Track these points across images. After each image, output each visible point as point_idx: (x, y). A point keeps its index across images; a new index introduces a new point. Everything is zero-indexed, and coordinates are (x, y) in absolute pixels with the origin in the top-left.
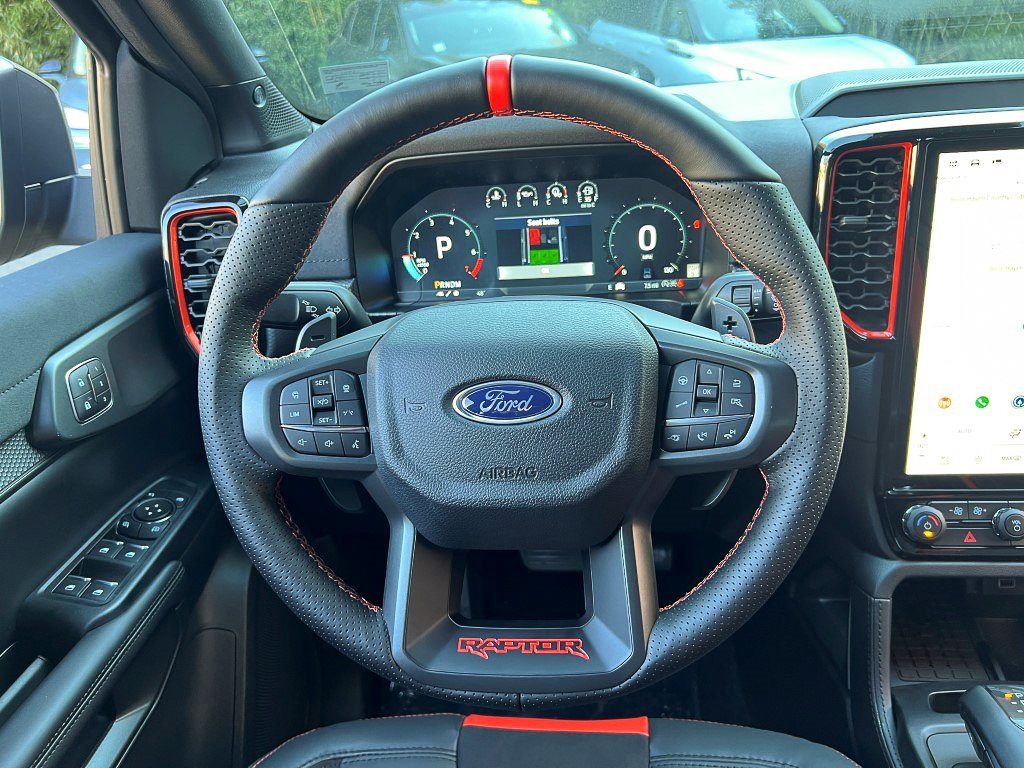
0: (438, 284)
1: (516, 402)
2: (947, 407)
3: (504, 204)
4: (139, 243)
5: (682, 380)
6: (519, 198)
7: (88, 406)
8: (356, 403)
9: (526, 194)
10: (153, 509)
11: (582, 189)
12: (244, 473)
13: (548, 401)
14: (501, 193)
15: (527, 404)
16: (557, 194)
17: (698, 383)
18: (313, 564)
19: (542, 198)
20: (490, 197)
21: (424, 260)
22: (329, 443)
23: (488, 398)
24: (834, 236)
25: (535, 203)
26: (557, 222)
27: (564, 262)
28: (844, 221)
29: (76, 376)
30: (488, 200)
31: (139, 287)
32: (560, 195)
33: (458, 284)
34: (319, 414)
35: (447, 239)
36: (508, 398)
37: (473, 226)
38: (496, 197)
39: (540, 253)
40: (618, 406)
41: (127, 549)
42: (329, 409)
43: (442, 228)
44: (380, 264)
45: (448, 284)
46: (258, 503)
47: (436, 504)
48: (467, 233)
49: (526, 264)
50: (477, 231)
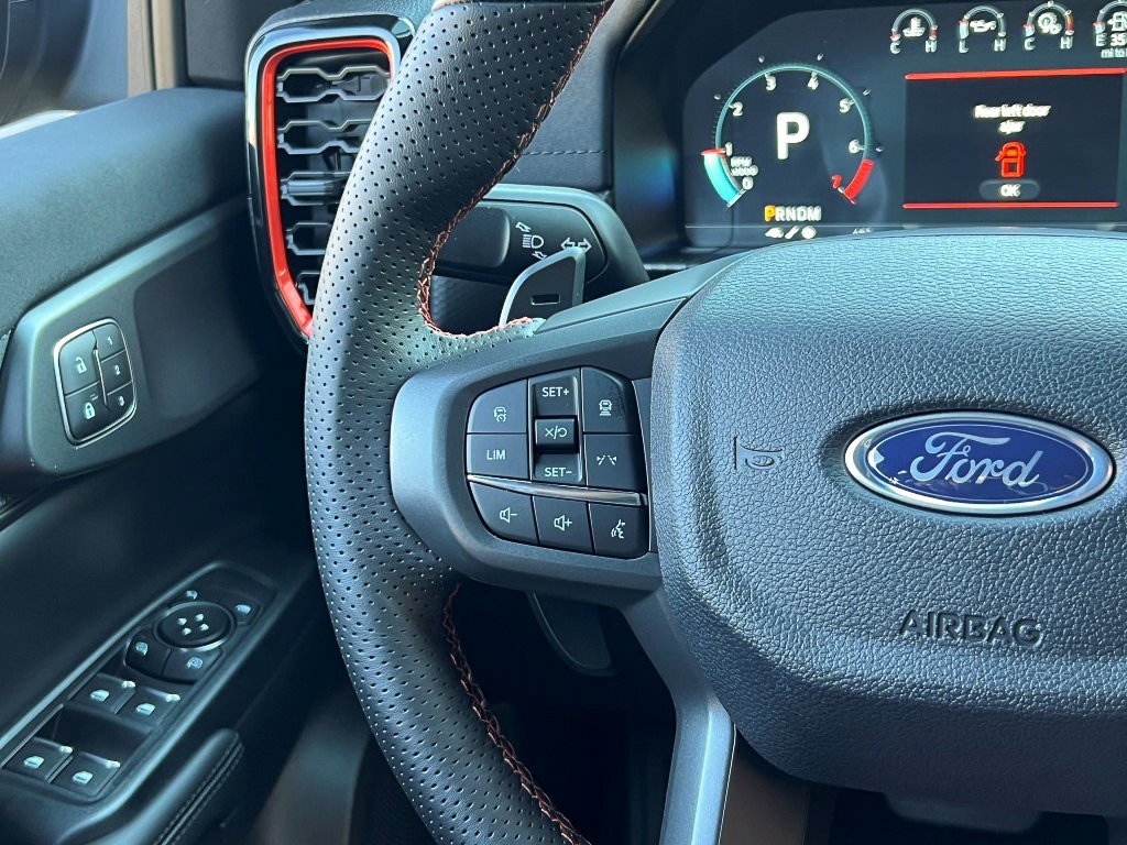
0: (769, 212)
1: (1000, 463)
3: (931, 46)
6: (964, 34)
7: (90, 413)
8: (624, 440)
9: (981, 27)
10: (192, 624)
11: (1109, 16)
12: (386, 570)
13: (1077, 468)
14: (924, 23)
15: (1027, 469)
16: (1049, 26)
18: (509, 779)
19: (1015, 35)
20: (900, 31)
21: (747, 161)
22: (562, 523)
23: (930, 449)
25: (999, 45)
30: (895, 38)
31: (197, 190)
32: (1055, 29)
33: (815, 214)
34: (544, 457)
35: (802, 120)
36: (979, 452)
37: (858, 90)
38: (914, 30)
41: (139, 697)
42: (567, 450)
43: (791, 94)
45: (790, 214)
46: (408, 638)
47: (794, 681)
48: (844, 106)
50: (866, 101)
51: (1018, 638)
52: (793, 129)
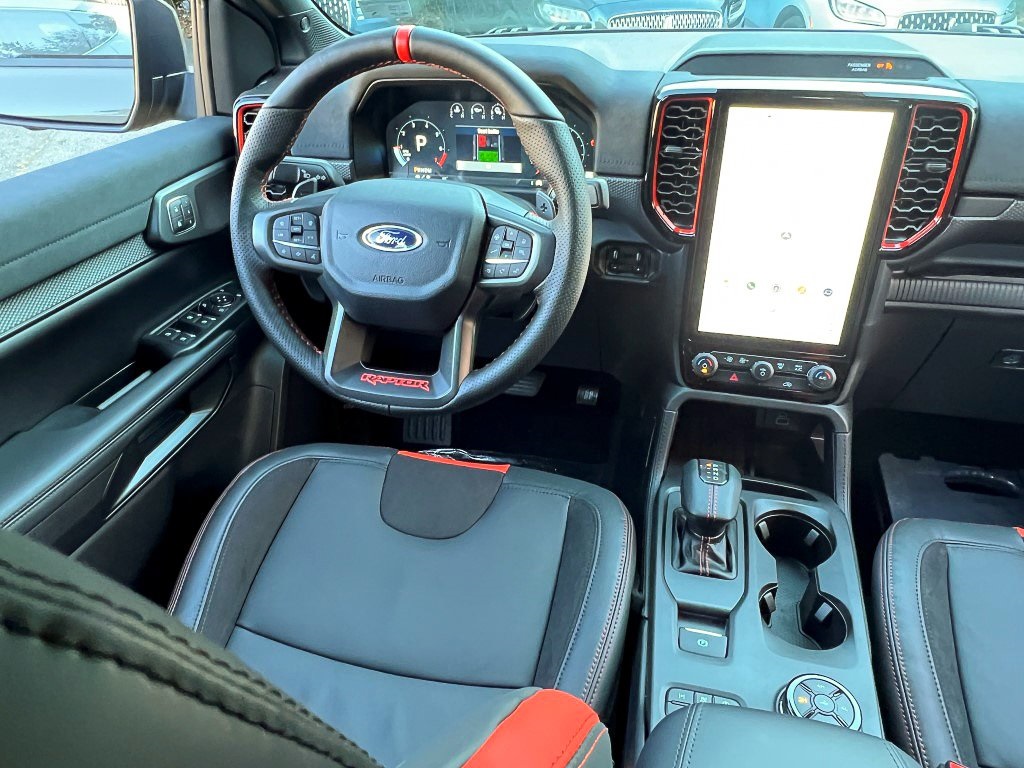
0: (416, 169)
1: (397, 239)
3: (462, 116)
4: (220, 123)
5: (497, 237)
6: (472, 112)
7: (180, 224)
9: (478, 110)
10: (222, 299)
13: (414, 240)
14: (460, 108)
15: (403, 240)
16: (498, 112)
17: (505, 239)
19: (488, 114)
20: (453, 110)
21: (408, 151)
22: (298, 254)
25: (483, 117)
26: (497, 132)
27: (502, 161)
28: (668, 149)
29: (174, 204)
30: (452, 112)
32: (500, 113)
33: (430, 171)
34: (294, 236)
35: (424, 138)
36: (393, 236)
37: (441, 129)
38: (457, 110)
39: (486, 153)
40: (453, 247)
41: (202, 319)
42: (299, 234)
43: (420, 129)
44: (377, 152)
45: (423, 170)
48: (437, 135)
49: (476, 160)
50: (444, 133)
51: (399, 281)
52: (421, 141)
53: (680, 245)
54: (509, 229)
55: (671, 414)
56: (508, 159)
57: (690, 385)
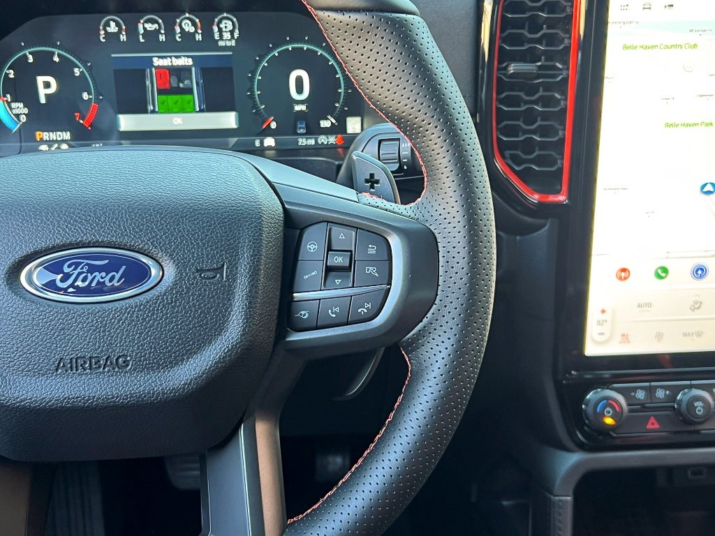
0: (39, 135)
1: (104, 274)
2: (625, 278)
3: (123, 38)
5: (312, 246)
6: (141, 31)
9: (149, 27)
11: (220, 22)
14: (118, 24)
15: (118, 276)
16: (189, 28)
17: (330, 249)
19: (170, 32)
20: (105, 29)
21: (21, 105)
23: (66, 270)
24: (502, 87)
25: (162, 38)
26: (190, 62)
27: (201, 111)
28: (512, 69)
30: (102, 32)
32: (192, 29)
33: (67, 136)
35: (51, 80)
37: (84, 63)
39: (171, 99)
40: (233, 277)
43: (44, 66)
45: (53, 136)
48: (77, 72)
49: (153, 112)
50: (89, 69)
51: (118, 365)
52: (47, 85)
53: (541, 221)
54: (335, 229)
55: (565, 499)
56: (213, 104)
57: (582, 447)
